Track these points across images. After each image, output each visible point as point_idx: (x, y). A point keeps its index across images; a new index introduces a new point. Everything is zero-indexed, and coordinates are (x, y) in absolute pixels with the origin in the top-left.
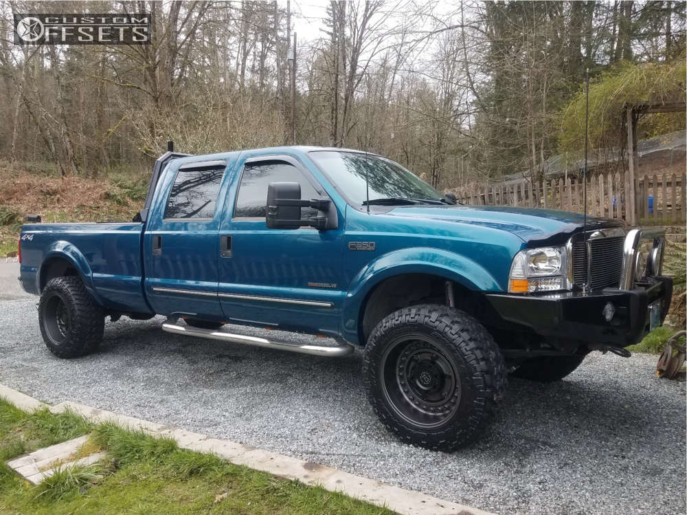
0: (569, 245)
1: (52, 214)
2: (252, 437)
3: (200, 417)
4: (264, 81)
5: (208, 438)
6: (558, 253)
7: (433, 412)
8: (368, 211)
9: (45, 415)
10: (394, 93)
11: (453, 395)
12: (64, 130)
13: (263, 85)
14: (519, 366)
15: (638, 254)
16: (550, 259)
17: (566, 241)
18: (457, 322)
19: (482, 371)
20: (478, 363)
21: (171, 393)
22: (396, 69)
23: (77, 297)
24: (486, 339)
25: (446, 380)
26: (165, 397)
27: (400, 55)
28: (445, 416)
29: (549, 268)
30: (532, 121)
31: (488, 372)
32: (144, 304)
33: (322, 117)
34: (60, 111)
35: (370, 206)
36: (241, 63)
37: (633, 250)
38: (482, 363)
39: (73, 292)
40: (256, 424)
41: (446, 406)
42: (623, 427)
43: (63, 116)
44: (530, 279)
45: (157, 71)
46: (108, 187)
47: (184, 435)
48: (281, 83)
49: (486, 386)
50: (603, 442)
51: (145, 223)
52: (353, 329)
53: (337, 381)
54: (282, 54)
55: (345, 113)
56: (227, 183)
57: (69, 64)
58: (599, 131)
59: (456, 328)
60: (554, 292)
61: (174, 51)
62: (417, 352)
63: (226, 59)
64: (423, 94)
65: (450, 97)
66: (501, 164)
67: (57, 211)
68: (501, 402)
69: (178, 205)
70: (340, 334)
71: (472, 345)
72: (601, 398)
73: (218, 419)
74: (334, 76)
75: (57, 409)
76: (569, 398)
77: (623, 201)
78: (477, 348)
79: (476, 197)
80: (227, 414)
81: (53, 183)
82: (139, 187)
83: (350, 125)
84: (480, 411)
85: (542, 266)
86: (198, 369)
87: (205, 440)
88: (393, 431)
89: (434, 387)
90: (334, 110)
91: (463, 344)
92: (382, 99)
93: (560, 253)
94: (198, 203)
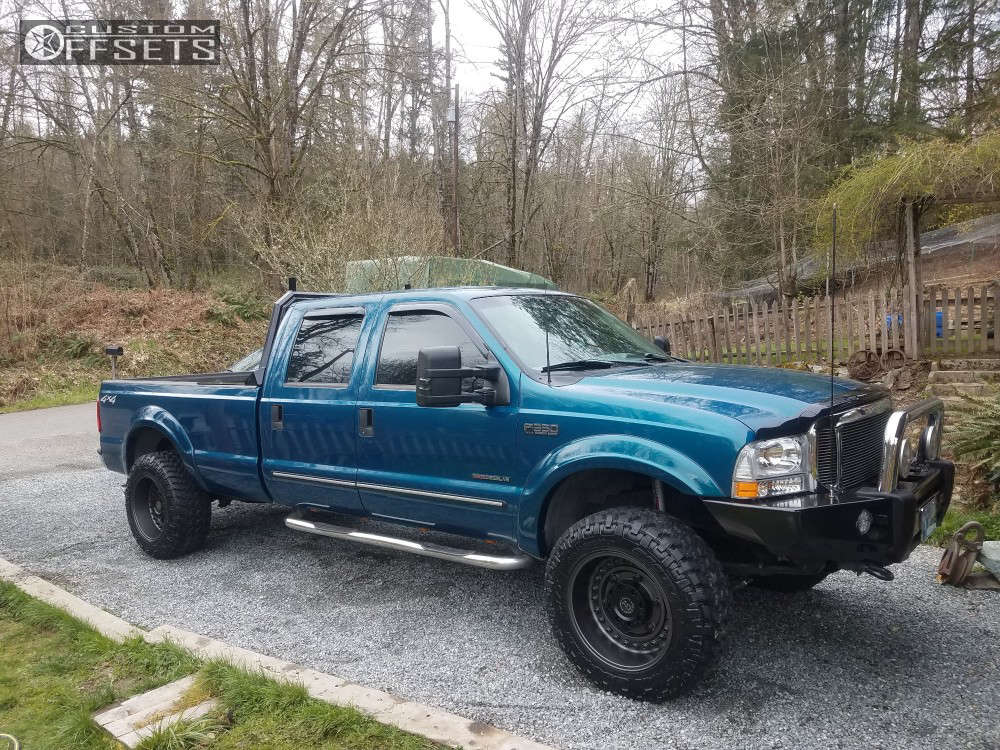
0: (812, 431)
1: (137, 342)
2: (402, 680)
3: (336, 648)
4: (417, 148)
5: (347, 683)
6: (798, 445)
7: (637, 649)
8: (549, 381)
9: (138, 645)
10: (593, 158)
11: (663, 627)
12: (150, 225)
13: (414, 153)
14: (752, 580)
15: (904, 442)
16: (789, 453)
17: (808, 428)
18: (666, 535)
19: (699, 601)
20: (694, 590)
21: (299, 611)
22: (594, 134)
23: (174, 480)
24: (704, 557)
25: (655, 609)
26: (291, 617)
27: (600, 110)
28: (653, 655)
29: (787, 464)
30: (781, 206)
31: (708, 602)
32: (261, 491)
33: (495, 196)
34: (144, 199)
35: (551, 373)
36: (383, 124)
37: (896, 439)
38: (699, 590)
39: (170, 474)
40: (408, 658)
41: (654, 642)
42: (887, 661)
43: (148, 206)
44: (760, 481)
45: (272, 142)
46: (209, 302)
47: (316, 679)
48: (439, 151)
49: (704, 621)
50: (860, 686)
51: (262, 386)
52: (533, 532)
53: (514, 592)
54: (439, 111)
55: (526, 192)
56: (369, 328)
57: (155, 133)
58: (868, 232)
59: (665, 543)
60: (792, 496)
61: (293, 115)
62: (614, 570)
63: (365, 121)
64: (633, 161)
65: (669, 165)
66: (739, 264)
67: (144, 337)
68: (724, 638)
69: (307, 354)
70: (516, 541)
71: (686, 566)
72: (862, 616)
73: (359, 651)
74: (511, 141)
75: (153, 637)
76: (818, 616)
77: (901, 327)
78: (693, 571)
79: (701, 320)
80: (370, 644)
81: (138, 299)
82: (252, 300)
83: (534, 207)
84: (697, 653)
85: (774, 461)
86: (333, 574)
87: (343, 686)
88: (586, 673)
89: (638, 618)
90: (512, 188)
91: (674, 565)
92: (577, 166)
93: (800, 444)
94: (331, 352)
